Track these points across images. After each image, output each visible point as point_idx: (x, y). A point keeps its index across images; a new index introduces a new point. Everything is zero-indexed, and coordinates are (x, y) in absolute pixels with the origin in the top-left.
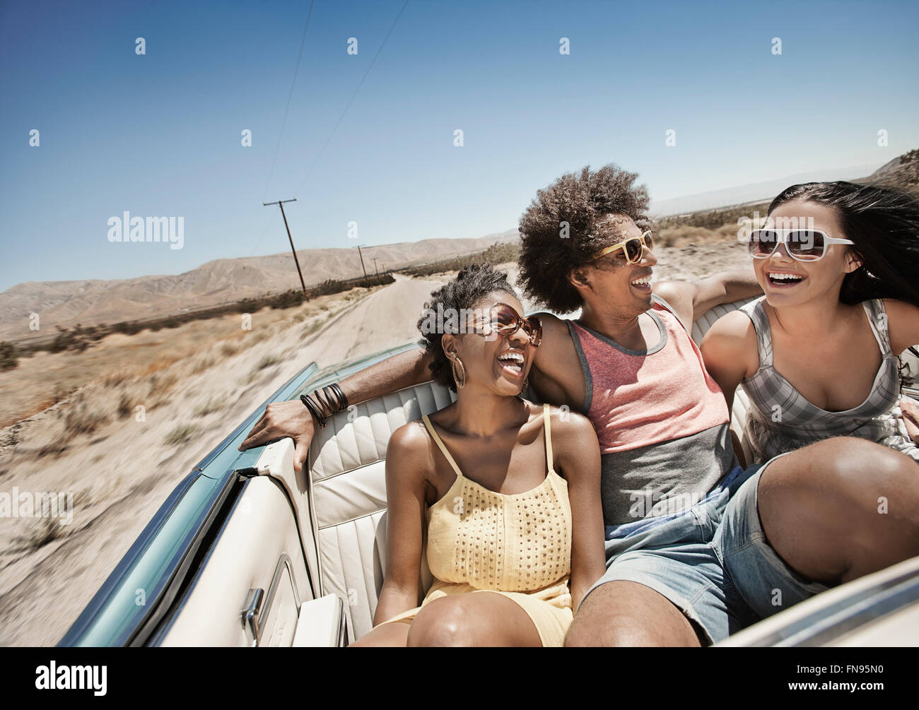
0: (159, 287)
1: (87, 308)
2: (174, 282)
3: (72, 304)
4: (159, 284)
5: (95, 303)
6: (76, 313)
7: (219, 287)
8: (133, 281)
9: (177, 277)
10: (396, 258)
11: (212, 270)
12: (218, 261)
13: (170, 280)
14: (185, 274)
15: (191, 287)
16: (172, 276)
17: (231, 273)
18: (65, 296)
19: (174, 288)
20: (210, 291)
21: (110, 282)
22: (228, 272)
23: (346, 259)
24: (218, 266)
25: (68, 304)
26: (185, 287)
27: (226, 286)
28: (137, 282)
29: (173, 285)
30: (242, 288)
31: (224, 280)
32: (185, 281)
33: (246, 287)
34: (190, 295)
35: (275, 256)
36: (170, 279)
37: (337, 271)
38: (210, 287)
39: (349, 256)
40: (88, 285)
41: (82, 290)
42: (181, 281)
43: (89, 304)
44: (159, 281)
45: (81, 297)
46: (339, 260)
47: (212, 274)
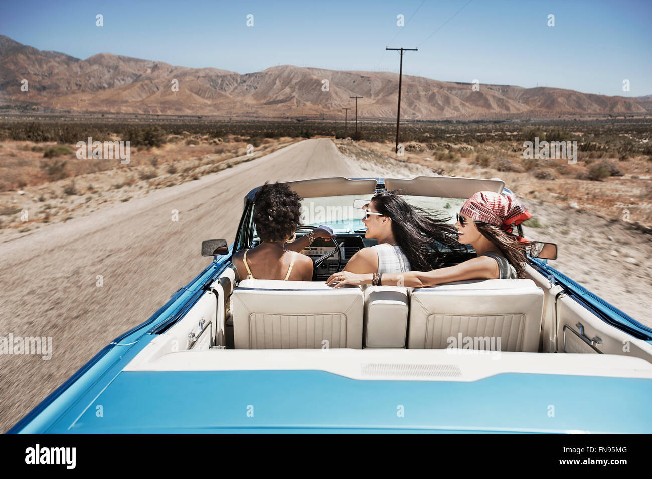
0: (222, 84)
1: (154, 92)
2: (237, 81)
3: (142, 85)
4: (222, 80)
5: (161, 88)
6: (144, 96)
7: (281, 97)
8: (197, 71)
9: (242, 76)
10: (494, 105)
11: (279, 76)
12: (287, 67)
13: (233, 79)
14: (250, 75)
15: (253, 91)
16: (237, 75)
17: (296, 84)
18: (135, 75)
19: (236, 88)
20: (272, 100)
21: (176, 68)
22: (294, 81)
23: (430, 93)
24: (286, 74)
25: (139, 84)
26: (247, 89)
27: (289, 98)
28: (201, 74)
29: (236, 85)
30: (305, 105)
31: (288, 90)
32: (247, 83)
33: (309, 104)
34: (250, 100)
35: (349, 74)
36: (234, 77)
37: (416, 106)
38: (272, 95)
39: (435, 90)
40: (156, 67)
41: (149, 71)
42: (245, 82)
43: (156, 89)
44: (224, 77)
45: (150, 79)
46: (422, 93)
47: (277, 81)
